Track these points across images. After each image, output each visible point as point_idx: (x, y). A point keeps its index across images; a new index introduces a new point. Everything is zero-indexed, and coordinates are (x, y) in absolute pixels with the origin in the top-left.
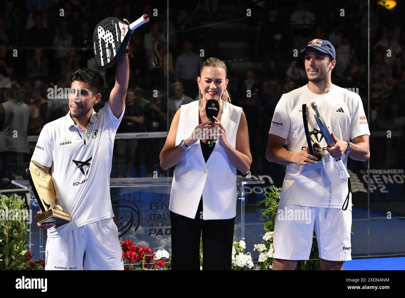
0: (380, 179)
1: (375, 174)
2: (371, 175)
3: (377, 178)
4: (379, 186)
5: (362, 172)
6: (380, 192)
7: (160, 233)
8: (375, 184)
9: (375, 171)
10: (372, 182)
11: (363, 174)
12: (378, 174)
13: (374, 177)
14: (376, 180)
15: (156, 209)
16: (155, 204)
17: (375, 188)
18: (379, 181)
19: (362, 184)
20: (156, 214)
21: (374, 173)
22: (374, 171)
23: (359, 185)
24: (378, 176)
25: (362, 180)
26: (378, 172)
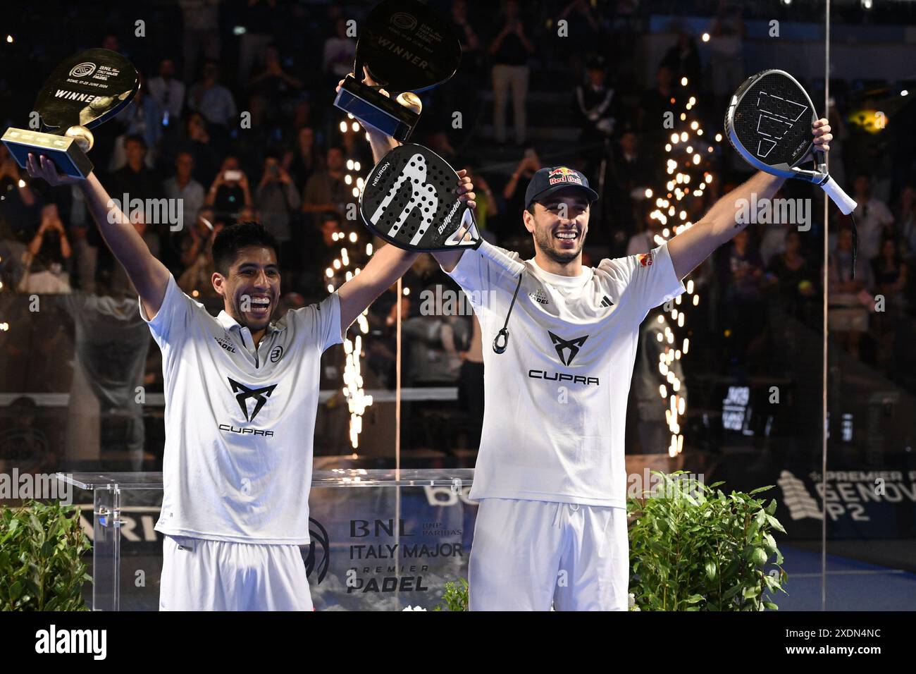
0: (852, 492)
1: (842, 481)
2: (833, 483)
3: (846, 489)
4: (850, 506)
5: (814, 476)
6: (851, 519)
7: (372, 586)
8: (843, 503)
9: (842, 475)
10: (835, 498)
11: (817, 482)
12: (848, 482)
13: (840, 486)
14: (844, 494)
15: (364, 536)
16: (362, 524)
17: (842, 511)
18: (850, 496)
19: (813, 502)
20: (364, 546)
21: (839, 478)
22: (839, 475)
23: (809, 504)
24: (849, 485)
25: (814, 494)
26: (848, 477)
